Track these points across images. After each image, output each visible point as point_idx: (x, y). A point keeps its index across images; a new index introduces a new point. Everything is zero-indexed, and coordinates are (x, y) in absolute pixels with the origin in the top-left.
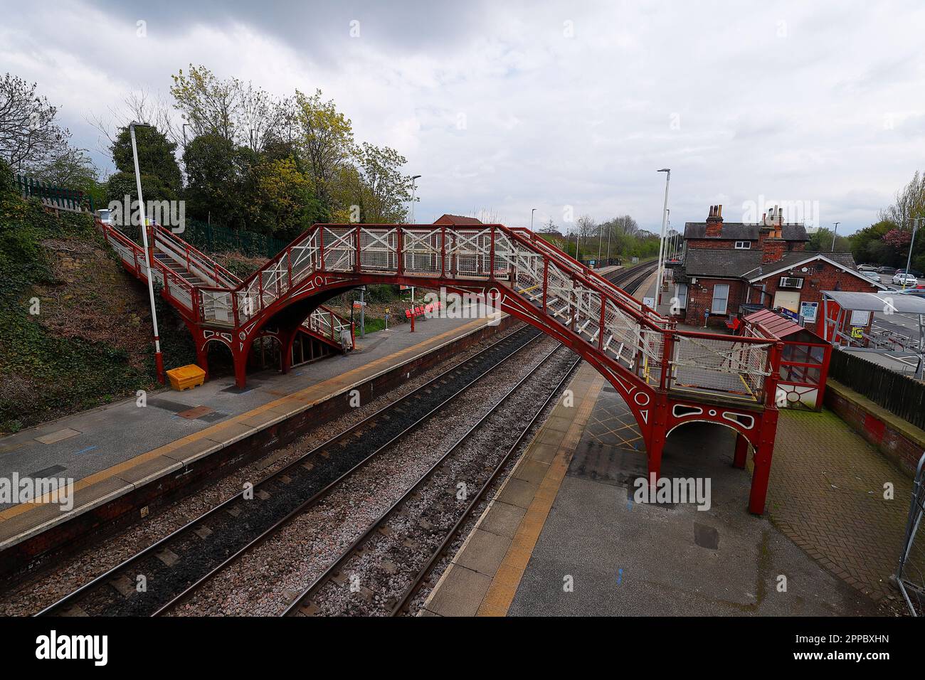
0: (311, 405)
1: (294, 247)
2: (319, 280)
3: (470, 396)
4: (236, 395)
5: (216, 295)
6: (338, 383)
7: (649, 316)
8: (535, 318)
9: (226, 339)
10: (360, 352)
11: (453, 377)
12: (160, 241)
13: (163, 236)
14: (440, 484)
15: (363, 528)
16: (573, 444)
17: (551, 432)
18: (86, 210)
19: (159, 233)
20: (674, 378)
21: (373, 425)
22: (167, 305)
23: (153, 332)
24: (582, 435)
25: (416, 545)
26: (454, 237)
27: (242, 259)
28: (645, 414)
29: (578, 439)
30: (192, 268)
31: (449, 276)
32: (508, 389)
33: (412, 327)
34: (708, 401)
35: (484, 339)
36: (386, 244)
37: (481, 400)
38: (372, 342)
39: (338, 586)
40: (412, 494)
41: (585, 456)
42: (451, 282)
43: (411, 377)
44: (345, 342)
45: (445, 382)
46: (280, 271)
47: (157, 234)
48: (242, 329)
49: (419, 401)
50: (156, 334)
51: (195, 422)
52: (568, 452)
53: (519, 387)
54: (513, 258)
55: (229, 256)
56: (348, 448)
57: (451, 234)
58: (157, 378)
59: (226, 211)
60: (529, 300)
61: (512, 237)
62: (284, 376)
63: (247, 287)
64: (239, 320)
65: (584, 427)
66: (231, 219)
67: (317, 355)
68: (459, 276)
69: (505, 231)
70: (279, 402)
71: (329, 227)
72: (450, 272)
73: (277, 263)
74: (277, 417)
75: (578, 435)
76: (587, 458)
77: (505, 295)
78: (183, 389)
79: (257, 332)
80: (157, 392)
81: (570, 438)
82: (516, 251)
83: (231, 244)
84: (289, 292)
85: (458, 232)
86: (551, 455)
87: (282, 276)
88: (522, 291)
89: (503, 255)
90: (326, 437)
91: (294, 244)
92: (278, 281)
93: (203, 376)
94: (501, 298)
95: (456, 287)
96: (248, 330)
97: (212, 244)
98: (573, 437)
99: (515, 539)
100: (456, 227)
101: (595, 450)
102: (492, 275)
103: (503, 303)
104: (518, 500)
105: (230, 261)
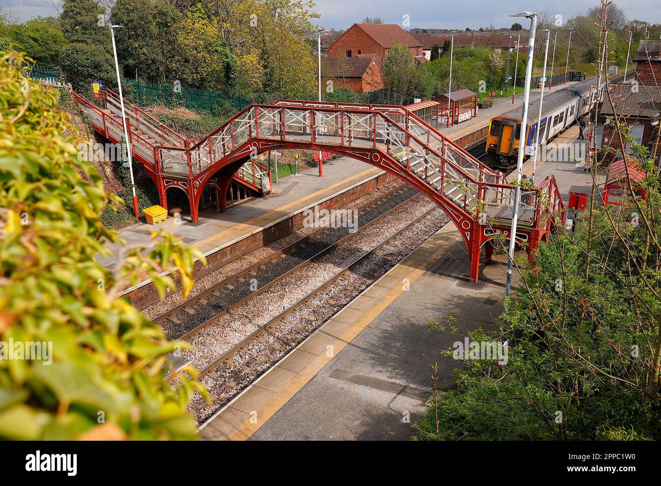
0: (249, 235)
1: (236, 120)
2: (255, 145)
3: (369, 231)
4: (194, 227)
5: (173, 153)
6: (265, 219)
7: (484, 171)
8: (402, 174)
9: (181, 186)
10: (276, 196)
12: (111, 103)
13: (113, 99)
14: (343, 284)
15: (295, 302)
16: (435, 260)
17: (422, 253)
18: (64, 84)
19: (110, 96)
20: (486, 212)
21: (294, 251)
22: (138, 163)
23: (131, 182)
24: (444, 255)
26: (350, 118)
27: (166, 111)
28: (468, 234)
30: (141, 126)
31: (346, 144)
32: (402, 226)
33: (320, 172)
34: (503, 226)
36: (302, 120)
37: (377, 234)
38: (286, 186)
40: (324, 287)
41: (440, 265)
42: (348, 149)
44: (265, 188)
46: (225, 137)
47: (108, 98)
48: (196, 178)
49: (327, 235)
50: (133, 183)
52: (430, 263)
53: (412, 224)
54: (388, 134)
55: (156, 109)
56: (278, 264)
57: (347, 116)
58: (134, 215)
59: (149, 66)
60: (399, 162)
61: (387, 120)
62: (222, 214)
63: (199, 148)
64: (192, 172)
65: (448, 250)
66: (154, 73)
67: (242, 198)
68: (353, 145)
69: (383, 116)
70: (226, 232)
71: (261, 107)
72: (347, 141)
73: (223, 131)
74: (230, 241)
75: (441, 255)
76: (440, 267)
77: (383, 159)
78: (154, 223)
79: (208, 181)
80: (137, 225)
81: (434, 256)
82: (390, 129)
83: (157, 98)
84: (233, 153)
85: (352, 114)
86: (417, 265)
87: (226, 140)
88: (394, 156)
89: (381, 132)
90: (261, 257)
91: (235, 118)
92: (223, 144)
93: (166, 214)
94: (381, 160)
95: (351, 152)
96: (201, 180)
97: (142, 99)
98: (437, 256)
99: (381, 300)
100: (351, 112)
101: (448, 263)
102: (374, 145)
103: (381, 164)
104: (387, 285)
105: (160, 116)
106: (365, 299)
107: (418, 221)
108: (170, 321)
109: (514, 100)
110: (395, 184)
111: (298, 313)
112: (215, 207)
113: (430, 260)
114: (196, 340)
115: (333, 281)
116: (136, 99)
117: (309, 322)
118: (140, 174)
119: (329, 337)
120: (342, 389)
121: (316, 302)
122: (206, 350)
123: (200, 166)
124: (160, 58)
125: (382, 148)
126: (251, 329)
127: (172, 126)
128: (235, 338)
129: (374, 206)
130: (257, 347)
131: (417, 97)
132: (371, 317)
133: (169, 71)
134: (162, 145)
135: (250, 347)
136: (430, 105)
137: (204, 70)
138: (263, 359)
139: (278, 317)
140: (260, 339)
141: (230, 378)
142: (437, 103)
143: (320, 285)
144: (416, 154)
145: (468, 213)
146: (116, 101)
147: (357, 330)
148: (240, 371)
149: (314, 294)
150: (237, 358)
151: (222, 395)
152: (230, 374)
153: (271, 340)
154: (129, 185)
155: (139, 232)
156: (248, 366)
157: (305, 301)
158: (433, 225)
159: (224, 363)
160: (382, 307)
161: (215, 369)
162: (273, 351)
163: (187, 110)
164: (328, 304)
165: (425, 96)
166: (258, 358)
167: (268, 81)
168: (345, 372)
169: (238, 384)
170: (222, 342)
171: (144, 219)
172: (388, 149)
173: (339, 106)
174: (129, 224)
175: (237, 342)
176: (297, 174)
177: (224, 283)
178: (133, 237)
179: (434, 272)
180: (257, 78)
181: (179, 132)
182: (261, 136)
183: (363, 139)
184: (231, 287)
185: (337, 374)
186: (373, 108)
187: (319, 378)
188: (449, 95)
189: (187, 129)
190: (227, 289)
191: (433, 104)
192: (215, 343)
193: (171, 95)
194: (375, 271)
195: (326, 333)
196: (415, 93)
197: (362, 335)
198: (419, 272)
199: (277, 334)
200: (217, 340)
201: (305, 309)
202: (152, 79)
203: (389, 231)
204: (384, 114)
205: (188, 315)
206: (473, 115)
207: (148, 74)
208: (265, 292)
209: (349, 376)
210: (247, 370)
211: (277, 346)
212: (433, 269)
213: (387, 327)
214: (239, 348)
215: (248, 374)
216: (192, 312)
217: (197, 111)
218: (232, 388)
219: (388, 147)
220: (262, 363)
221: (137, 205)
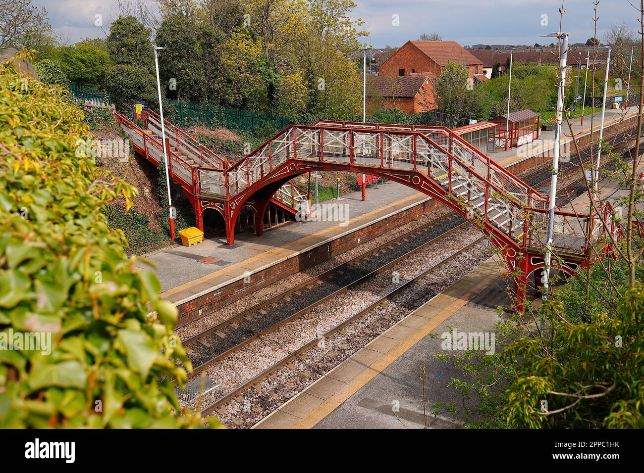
0: (284, 259)
1: (274, 141)
2: (292, 166)
3: (412, 259)
4: (230, 250)
5: (211, 174)
6: (302, 244)
7: (533, 196)
8: (443, 197)
9: (217, 207)
11: (399, 244)
12: (152, 123)
13: (155, 119)
14: (380, 313)
15: (328, 329)
16: (480, 290)
17: (466, 282)
18: (108, 104)
19: (151, 117)
20: (533, 240)
21: (331, 277)
22: (177, 183)
23: (168, 203)
24: (490, 285)
25: (362, 340)
26: (390, 140)
27: (207, 132)
28: (513, 263)
29: (485, 287)
30: (181, 147)
31: (386, 166)
32: (448, 255)
33: (363, 196)
35: (438, 208)
36: (341, 142)
37: (420, 263)
39: (317, 351)
40: (360, 315)
41: (484, 296)
42: (387, 172)
43: (361, 243)
45: (392, 248)
46: (263, 158)
48: (232, 200)
49: (368, 262)
50: (170, 204)
51: (211, 266)
52: (474, 294)
53: (460, 253)
54: (429, 156)
55: (197, 130)
56: (313, 291)
57: (387, 137)
58: (170, 236)
59: (191, 87)
60: (440, 185)
61: (428, 142)
62: (259, 237)
63: (236, 169)
64: (229, 194)
65: (494, 281)
66: (196, 94)
67: (280, 221)
68: (393, 167)
69: (424, 138)
70: (262, 256)
71: (300, 128)
72: (387, 163)
73: (261, 151)
74: (264, 265)
75: (487, 285)
76: (485, 298)
77: (424, 182)
78: (190, 245)
79: (244, 203)
80: (172, 246)
81: (479, 286)
82: (432, 151)
83: (198, 118)
84: (270, 174)
85: (392, 135)
86: (459, 295)
87: (264, 161)
88: (436, 179)
89: (422, 154)
90: (296, 283)
91: (274, 139)
92: (261, 166)
93: (202, 236)
94: (421, 183)
95: (391, 175)
96: (237, 201)
97: (183, 120)
98: (482, 286)
99: (418, 330)
100: (390, 133)
101: (493, 293)
102: (415, 167)
103: (422, 187)
104: (425, 315)
105: (200, 136)
106: (401, 328)
107: (466, 249)
108: (201, 344)
109: (584, 121)
110: (444, 211)
111: (330, 341)
112: (251, 230)
113: (475, 290)
114: (225, 364)
115: (370, 309)
116: (177, 120)
117: (342, 351)
118: (178, 195)
119: (360, 365)
120: (369, 418)
121: (350, 331)
122: (234, 374)
123: (237, 188)
124: (203, 78)
125: (423, 170)
126: (281, 355)
127: (212, 147)
128: (265, 364)
129: (420, 233)
130: (286, 374)
131: (472, 118)
132: (406, 347)
133: (211, 91)
134: (200, 166)
135: (279, 374)
136: (485, 127)
137: (246, 91)
138: (292, 386)
139: (310, 344)
140: (291, 366)
141: (257, 403)
142: (493, 124)
143: (355, 313)
144: (460, 177)
145: (514, 240)
146: (158, 121)
147: (390, 359)
148: (267, 397)
149: (349, 322)
150: (266, 384)
151: (248, 420)
152: (257, 400)
153: (302, 367)
154: (166, 206)
155: (174, 253)
156: (276, 393)
157: (339, 329)
158: (483, 255)
159: (252, 388)
160: (419, 337)
161: (242, 394)
162: (302, 378)
163: (228, 131)
164: (363, 333)
165: (481, 117)
166: (286, 385)
167: (313, 101)
168: (373, 401)
169: (264, 410)
170: (252, 367)
171: (180, 241)
172: (429, 171)
173: (380, 127)
174: (165, 246)
175: (266, 368)
176: (339, 198)
177: (258, 308)
178: (168, 259)
179: (477, 303)
180: (301, 98)
181: (219, 153)
182: (298, 158)
183: (403, 161)
184: (264, 312)
185: (365, 403)
186: (416, 129)
187: (346, 406)
188: (508, 116)
189: (227, 150)
190: (259, 314)
191: (490, 126)
192: (244, 367)
193: (213, 116)
194: (415, 301)
195: (357, 361)
196: (471, 113)
197: (394, 365)
198: (462, 302)
199: (307, 361)
200: (246, 365)
201: (339, 338)
202: (194, 100)
203: (433, 259)
204: (426, 136)
205: (219, 339)
206: (535, 137)
207: (191, 95)
208: (299, 318)
209: (378, 406)
210: (275, 397)
211: (307, 374)
212: (477, 300)
213: (422, 357)
214: (268, 374)
215: (275, 400)
216: (222, 335)
217: (238, 131)
218: (258, 414)
219: (429, 169)
220: (291, 390)
221: (174, 226)
